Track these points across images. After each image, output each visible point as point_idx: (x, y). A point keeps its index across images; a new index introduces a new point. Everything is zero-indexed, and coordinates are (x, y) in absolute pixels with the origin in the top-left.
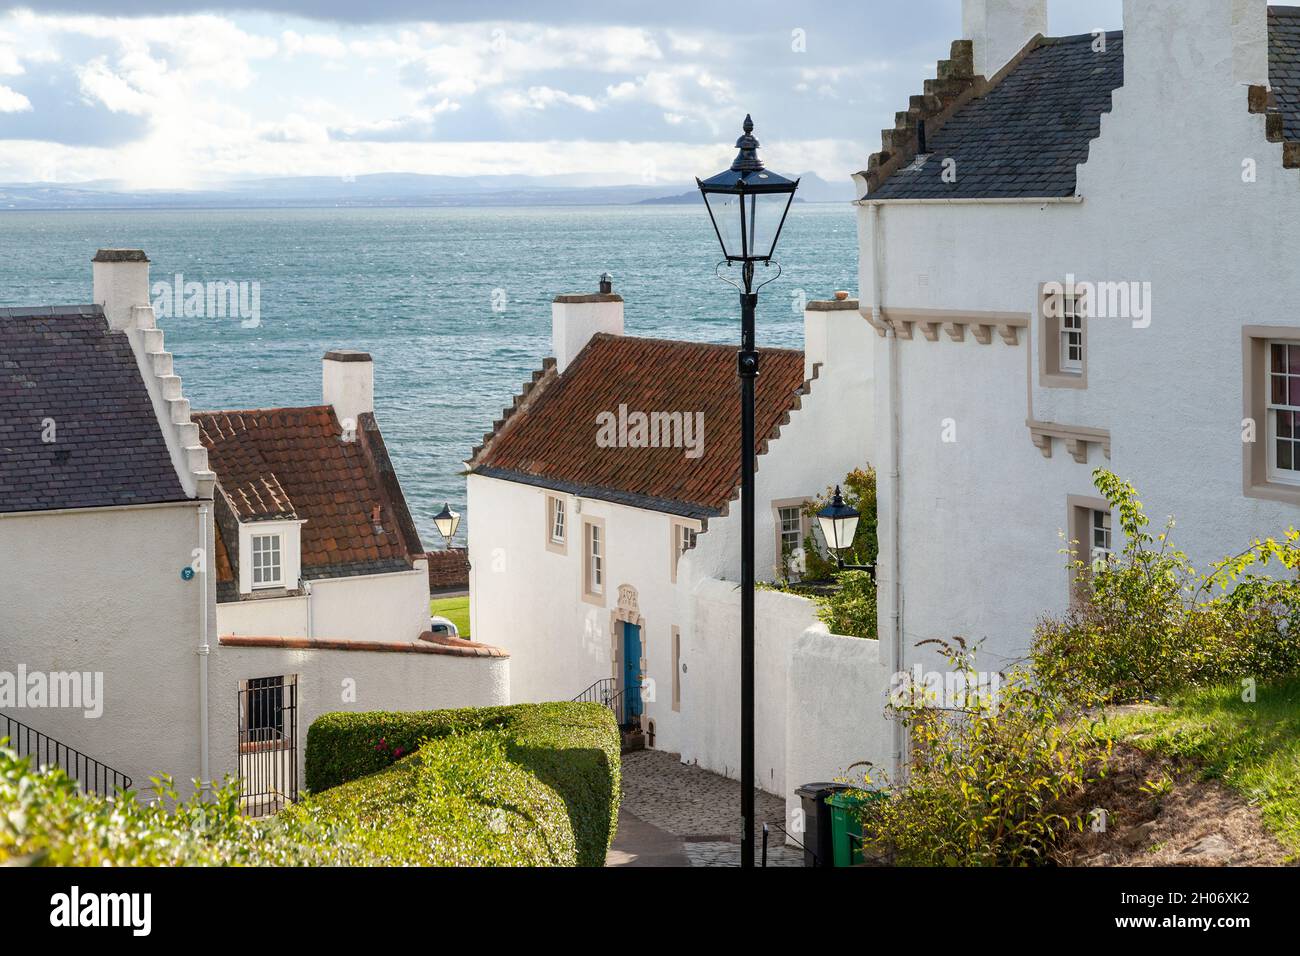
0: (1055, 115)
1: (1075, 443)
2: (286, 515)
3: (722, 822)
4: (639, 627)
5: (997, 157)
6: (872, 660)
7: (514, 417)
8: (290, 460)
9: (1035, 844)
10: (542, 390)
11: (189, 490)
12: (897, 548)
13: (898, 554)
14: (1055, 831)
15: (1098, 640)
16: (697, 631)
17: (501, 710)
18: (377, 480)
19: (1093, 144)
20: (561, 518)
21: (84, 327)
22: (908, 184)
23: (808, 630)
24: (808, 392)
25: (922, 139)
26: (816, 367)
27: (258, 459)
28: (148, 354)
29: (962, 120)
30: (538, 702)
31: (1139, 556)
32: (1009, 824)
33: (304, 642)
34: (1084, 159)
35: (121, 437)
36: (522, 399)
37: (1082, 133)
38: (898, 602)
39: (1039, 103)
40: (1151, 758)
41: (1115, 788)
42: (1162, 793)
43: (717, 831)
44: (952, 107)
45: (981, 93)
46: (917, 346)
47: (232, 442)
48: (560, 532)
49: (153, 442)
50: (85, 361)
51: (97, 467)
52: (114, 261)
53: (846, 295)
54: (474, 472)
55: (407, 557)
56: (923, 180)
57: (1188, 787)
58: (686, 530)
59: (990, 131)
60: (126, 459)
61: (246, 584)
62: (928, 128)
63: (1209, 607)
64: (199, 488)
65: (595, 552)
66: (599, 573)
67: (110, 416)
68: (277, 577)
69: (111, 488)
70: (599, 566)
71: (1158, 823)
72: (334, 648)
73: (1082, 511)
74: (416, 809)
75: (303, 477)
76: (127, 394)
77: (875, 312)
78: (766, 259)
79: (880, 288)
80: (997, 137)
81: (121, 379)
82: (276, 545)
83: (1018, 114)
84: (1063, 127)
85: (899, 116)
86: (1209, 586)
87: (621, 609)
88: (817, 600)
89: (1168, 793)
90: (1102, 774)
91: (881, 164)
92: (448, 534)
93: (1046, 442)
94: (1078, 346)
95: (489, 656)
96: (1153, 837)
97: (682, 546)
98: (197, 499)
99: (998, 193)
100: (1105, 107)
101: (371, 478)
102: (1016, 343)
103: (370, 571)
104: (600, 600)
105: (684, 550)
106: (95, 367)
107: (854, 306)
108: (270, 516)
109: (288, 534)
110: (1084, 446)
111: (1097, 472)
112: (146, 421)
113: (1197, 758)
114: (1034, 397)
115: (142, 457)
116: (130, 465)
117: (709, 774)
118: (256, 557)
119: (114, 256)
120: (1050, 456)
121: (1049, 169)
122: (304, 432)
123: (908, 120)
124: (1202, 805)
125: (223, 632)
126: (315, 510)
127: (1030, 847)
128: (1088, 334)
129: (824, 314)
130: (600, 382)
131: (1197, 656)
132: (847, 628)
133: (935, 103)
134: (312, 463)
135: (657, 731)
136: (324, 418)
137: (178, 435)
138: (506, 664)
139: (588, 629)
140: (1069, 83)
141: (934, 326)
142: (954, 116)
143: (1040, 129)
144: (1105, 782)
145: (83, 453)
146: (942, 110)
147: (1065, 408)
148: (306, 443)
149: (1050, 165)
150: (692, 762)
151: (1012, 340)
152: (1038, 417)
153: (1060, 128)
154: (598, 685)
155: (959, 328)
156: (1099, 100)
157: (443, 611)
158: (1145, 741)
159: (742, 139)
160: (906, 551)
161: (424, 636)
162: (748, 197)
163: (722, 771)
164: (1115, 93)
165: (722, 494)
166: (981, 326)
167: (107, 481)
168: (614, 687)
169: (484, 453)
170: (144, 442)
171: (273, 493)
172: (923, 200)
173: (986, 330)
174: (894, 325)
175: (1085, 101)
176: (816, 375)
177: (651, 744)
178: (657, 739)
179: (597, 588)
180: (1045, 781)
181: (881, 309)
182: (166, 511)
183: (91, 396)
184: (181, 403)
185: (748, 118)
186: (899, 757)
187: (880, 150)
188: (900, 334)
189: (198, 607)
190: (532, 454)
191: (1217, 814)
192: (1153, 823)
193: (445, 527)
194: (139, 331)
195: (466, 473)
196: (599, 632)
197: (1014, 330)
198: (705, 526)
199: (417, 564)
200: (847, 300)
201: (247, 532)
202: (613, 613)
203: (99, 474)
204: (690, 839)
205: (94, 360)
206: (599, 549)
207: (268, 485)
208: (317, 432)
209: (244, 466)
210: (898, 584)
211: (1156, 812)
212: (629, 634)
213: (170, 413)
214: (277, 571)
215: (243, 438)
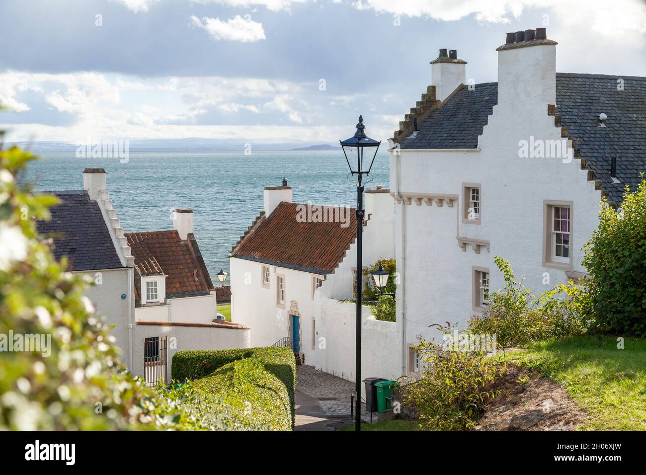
0: (469, 116)
1: (475, 246)
2: (159, 273)
3: (333, 393)
4: (299, 317)
5: (446, 132)
6: (393, 330)
7: (249, 235)
8: (161, 252)
9: (475, 403)
10: (259, 224)
11: (124, 264)
12: (404, 286)
13: (404, 289)
14: (483, 397)
15: (496, 323)
16: (322, 319)
17: (248, 350)
18: (195, 259)
19: (485, 127)
20: (268, 275)
21: (80, 199)
22: (410, 143)
23: (368, 318)
24: (366, 225)
25: (416, 125)
26: (369, 215)
27: (148, 251)
28: (106, 210)
29: (432, 117)
30: (263, 347)
31: (511, 290)
32: (465, 395)
33: (167, 323)
34: (481, 134)
35: (96, 243)
36: (252, 227)
37: (480, 123)
38: (404, 308)
39: (462, 111)
40: (520, 369)
41: (507, 381)
42: (525, 383)
43: (331, 396)
44: (427, 112)
45: (439, 107)
46: (413, 207)
47: (138, 244)
48: (267, 280)
49: (109, 245)
50: (81, 213)
51: (87, 255)
52: (92, 173)
53: (381, 187)
54: (232, 256)
55: (207, 290)
56: (416, 141)
57: (536, 380)
58: (318, 279)
59: (443, 122)
60: (98, 251)
61: (144, 301)
62: (418, 121)
63: (538, 310)
64: (127, 262)
65: (281, 288)
66: (283, 296)
67: (91, 234)
68: (156, 298)
69: (92, 263)
70: (283, 294)
71: (524, 394)
72: (182, 326)
73: (477, 273)
74: (235, 389)
75: (166, 259)
76: (98, 226)
77: (396, 194)
78: (367, 173)
79: (399, 184)
80: (446, 124)
81: (96, 220)
82: (156, 285)
83: (454, 115)
84: (473, 121)
85: (406, 116)
86: (538, 303)
87: (291, 310)
88: (371, 307)
89: (528, 383)
90: (501, 375)
91: (399, 135)
92: (222, 281)
93: (464, 245)
94: (477, 207)
95: (242, 328)
96: (523, 400)
97: (316, 285)
98: (127, 267)
99: (446, 147)
100: (489, 113)
101: (193, 259)
102: (452, 206)
103: (193, 295)
104: (283, 307)
105: (317, 287)
106: (85, 215)
107: (387, 191)
108: (153, 274)
109: (160, 281)
110: (479, 247)
111: (495, 257)
112: (106, 236)
113: (538, 369)
114: (460, 227)
115: (105, 251)
116: (100, 254)
117: (327, 374)
118: (148, 290)
119: (92, 171)
120: (465, 251)
121: (467, 137)
122: (166, 240)
123: (410, 118)
124: (542, 387)
125: (138, 319)
126: (171, 271)
127: (473, 404)
128: (482, 203)
129: (373, 194)
130: (283, 221)
131: (533, 329)
132: (383, 317)
133: (421, 111)
134: (170, 253)
135: (306, 357)
136: (174, 235)
137: (119, 242)
138: (249, 331)
139: (278, 318)
140: (474, 103)
141: (420, 199)
142: (428, 116)
143: (463, 121)
144: (502, 379)
145: (81, 249)
146: (424, 113)
147: (472, 232)
148: (167, 245)
149: (468, 136)
150: (320, 370)
151: (450, 205)
152: (461, 235)
153: (471, 121)
154: (282, 340)
155: (430, 200)
156: (487, 110)
157: (219, 311)
158: (517, 362)
159: (358, 125)
160: (407, 288)
161: (214, 321)
162: (360, 148)
163: (331, 373)
164: (494, 107)
165: (332, 265)
166: (428, 199)
167: (91, 260)
168: (289, 340)
169: (237, 249)
170: (105, 245)
171: (154, 265)
172: (416, 149)
173: (441, 201)
174: (404, 199)
175: (480, 110)
176: (369, 219)
177: (303, 362)
178: (305, 361)
179: (282, 302)
180: (480, 379)
181: (399, 192)
182: (114, 272)
183: (84, 226)
184: (120, 229)
185: (361, 116)
186: (404, 368)
187: (399, 130)
188: (406, 203)
189: (127, 309)
190: (256, 249)
191: (549, 391)
192: (522, 394)
193: (221, 278)
194: (102, 201)
195: (230, 257)
196: (283, 319)
197: (452, 201)
198: (325, 278)
199: (211, 292)
200: (382, 189)
201: (144, 280)
202: (288, 311)
203: (87, 257)
204: (321, 399)
205: (84, 212)
206: (283, 286)
207: (152, 262)
208: (171, 241)
209: (142, 254)
210: (404, 301)
211: (523, 390)
212: (295, 321)
213: (115, 233)
214: (156, 295)
215: (141, 243)
